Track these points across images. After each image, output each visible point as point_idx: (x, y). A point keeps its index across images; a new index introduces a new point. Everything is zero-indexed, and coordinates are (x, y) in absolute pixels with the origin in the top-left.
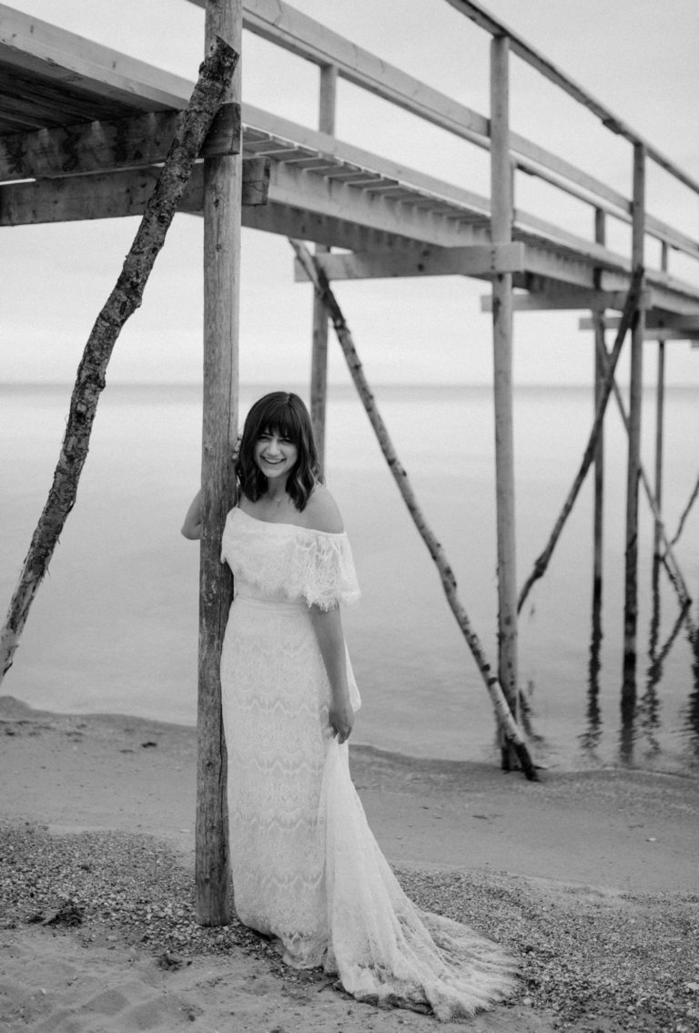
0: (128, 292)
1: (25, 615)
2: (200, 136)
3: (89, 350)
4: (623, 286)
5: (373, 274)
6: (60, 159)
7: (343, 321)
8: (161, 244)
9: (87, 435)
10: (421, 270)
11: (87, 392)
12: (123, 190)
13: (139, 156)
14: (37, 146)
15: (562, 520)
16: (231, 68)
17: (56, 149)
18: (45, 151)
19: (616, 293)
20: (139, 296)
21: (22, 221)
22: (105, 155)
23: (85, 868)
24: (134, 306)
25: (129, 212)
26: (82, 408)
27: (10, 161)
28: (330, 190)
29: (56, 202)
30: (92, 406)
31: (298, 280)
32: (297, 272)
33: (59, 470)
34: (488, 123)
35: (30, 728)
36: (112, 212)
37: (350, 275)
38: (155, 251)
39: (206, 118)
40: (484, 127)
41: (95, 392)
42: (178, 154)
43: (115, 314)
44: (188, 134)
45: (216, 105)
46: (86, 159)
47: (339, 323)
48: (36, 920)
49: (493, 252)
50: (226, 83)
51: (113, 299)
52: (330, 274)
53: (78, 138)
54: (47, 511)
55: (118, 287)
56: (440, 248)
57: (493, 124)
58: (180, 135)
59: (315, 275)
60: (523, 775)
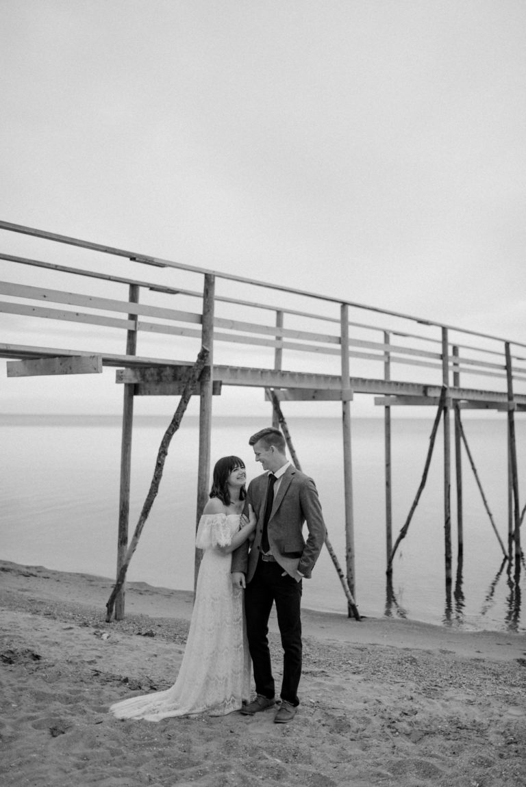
0: (175, 424)
1: (140, 532)
2: (197, 376)
3: (162, 443)
4: (438, 394)
5: (295, 399)
6: (156, 378)
7: (283, 419)
8: (185, 409)
9: (161, 471)
10: (314, 398)
11: (161, 457)
12: (177, 387)
13: (180, 379)
14: (149, 372)
15: (413, 509)
16: (207, 356)
17: (155, 374)
18: (152, 375)
19: (435, 398)
20: (178, 426)
21: (145, 394)
22: (170, 378)
23: (159, 626)
24: (177, 429)
25: (179, 394)
26: (160, 462)
27: (141, 377)
28: (261, 376)
29: (156, 389)
30: (163, 461)
31: (266, 400)
32: (266, 397)
33: (153, 482)
34: (340, 338)
35: (149, 593)
36: (173, 394)
37: (287, 399)
38: (183, 411)
39: (199, 371)
40: (338, 341)
41: (164, 457)
42: (190, 382)
43: (171, 432)
44: (194, 376)
45: (202, 367)
46: (164, 378)
47: (281, 420)
48: (139, 634)
49: (341, 392)
50: (205, 360)
51: (170, 427)
52: (279, 398)
53: (162, 372)
54: (148, 496)
55: (172, 423)
56: (321, 390)
57: (342, 339)
58: (191, 376)
59: (272, 398)
60: (354, 619)
